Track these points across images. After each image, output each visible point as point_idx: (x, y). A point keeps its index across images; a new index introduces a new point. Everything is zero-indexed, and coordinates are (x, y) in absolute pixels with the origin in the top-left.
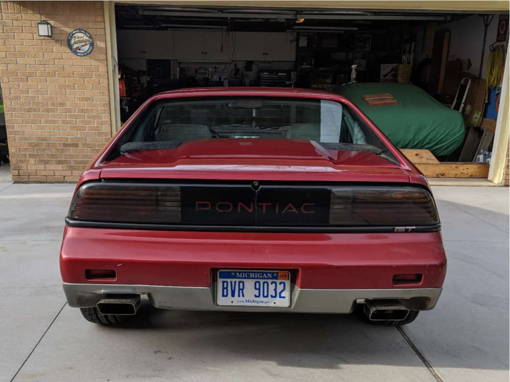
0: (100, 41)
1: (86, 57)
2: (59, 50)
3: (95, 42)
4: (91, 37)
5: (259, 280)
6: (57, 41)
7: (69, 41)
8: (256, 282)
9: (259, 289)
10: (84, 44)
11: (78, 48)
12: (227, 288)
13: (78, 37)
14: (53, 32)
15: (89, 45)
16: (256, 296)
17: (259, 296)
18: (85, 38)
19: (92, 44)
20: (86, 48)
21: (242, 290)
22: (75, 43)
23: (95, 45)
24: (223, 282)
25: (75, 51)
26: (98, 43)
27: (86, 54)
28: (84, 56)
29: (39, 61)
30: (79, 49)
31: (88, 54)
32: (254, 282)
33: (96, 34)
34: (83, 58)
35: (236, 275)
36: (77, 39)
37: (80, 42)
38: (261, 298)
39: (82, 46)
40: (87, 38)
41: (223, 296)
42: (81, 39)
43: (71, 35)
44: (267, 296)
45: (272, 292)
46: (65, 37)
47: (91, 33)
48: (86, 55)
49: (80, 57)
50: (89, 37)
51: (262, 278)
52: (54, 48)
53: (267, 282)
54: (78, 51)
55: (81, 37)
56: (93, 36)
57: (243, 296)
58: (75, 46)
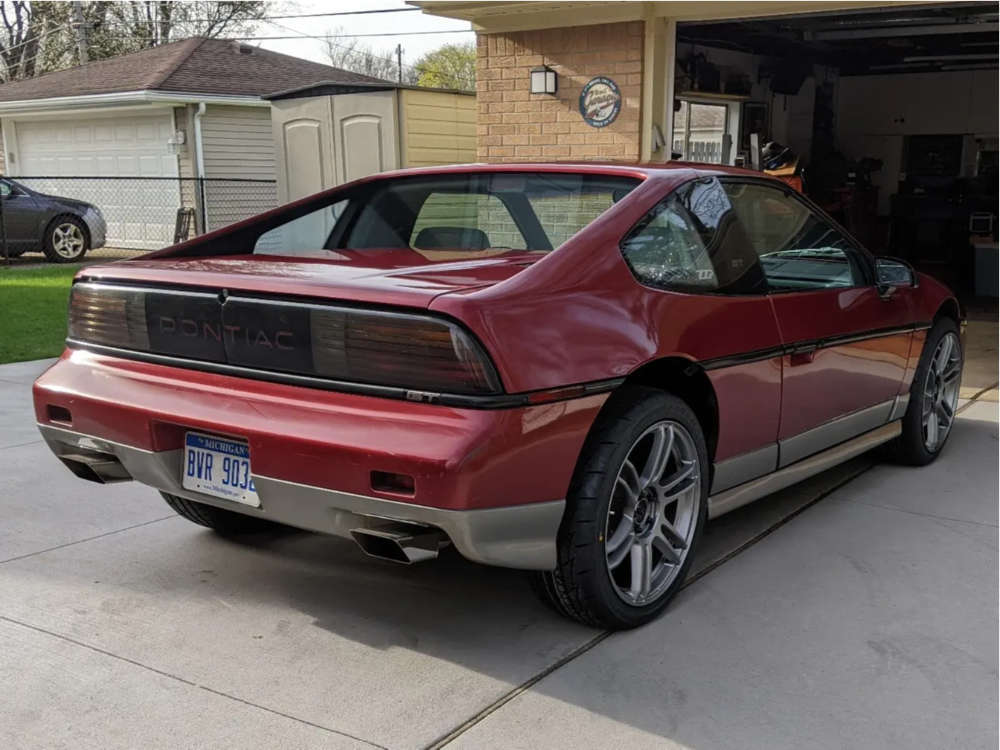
0: (631, 96)
1: (606, 129)
2: (568, 116)
3: (623, 99)
4: (617, 91)
5: (228, 456)
6: (564, 101)
7: (582, 99)
8: (226, 459)
9: (228, 471)
10: (604, 104)
11: (596, 113)
12: (193, 462)
13: (597, 92)
14: (560, 86)
15: (612, 107)
16: (224, 482)
17: (227, 483)
18: (609, 92)
19: (618, 105)
20: (608, 111)
21: (210, 468)
22: (592, 103)
23: (623, 104)
24: (191, 451)
25: (589, 119)
26: (629, 101)
27: (608, 123)
28: (604, 126)
29: (534, 139)
30: (597, 115)
31: (610, 122)
32: (223, 459)
33: (627, 85)
34: (601, 130)
35: (204, 443)
36: (594, 96)
37: (600, 100)
38: (229, 487)
39: (602, 108)
40: (611, 93)
41: (189, 474)
42: (601, 96)
43: (586, 90)
44: (236, 485)
45: (242, 481)
46: (576, 94)
47: (619, 84)
48: (607, 125)
49: (596, 129)
50: (613, 91)
51: (233, 454)
52: (558, 114)
53: (238, 461)
54: (595, 118)
55: (601, 92)
56: (620, 88)
57: (210, 479)
58: (591, 109)
